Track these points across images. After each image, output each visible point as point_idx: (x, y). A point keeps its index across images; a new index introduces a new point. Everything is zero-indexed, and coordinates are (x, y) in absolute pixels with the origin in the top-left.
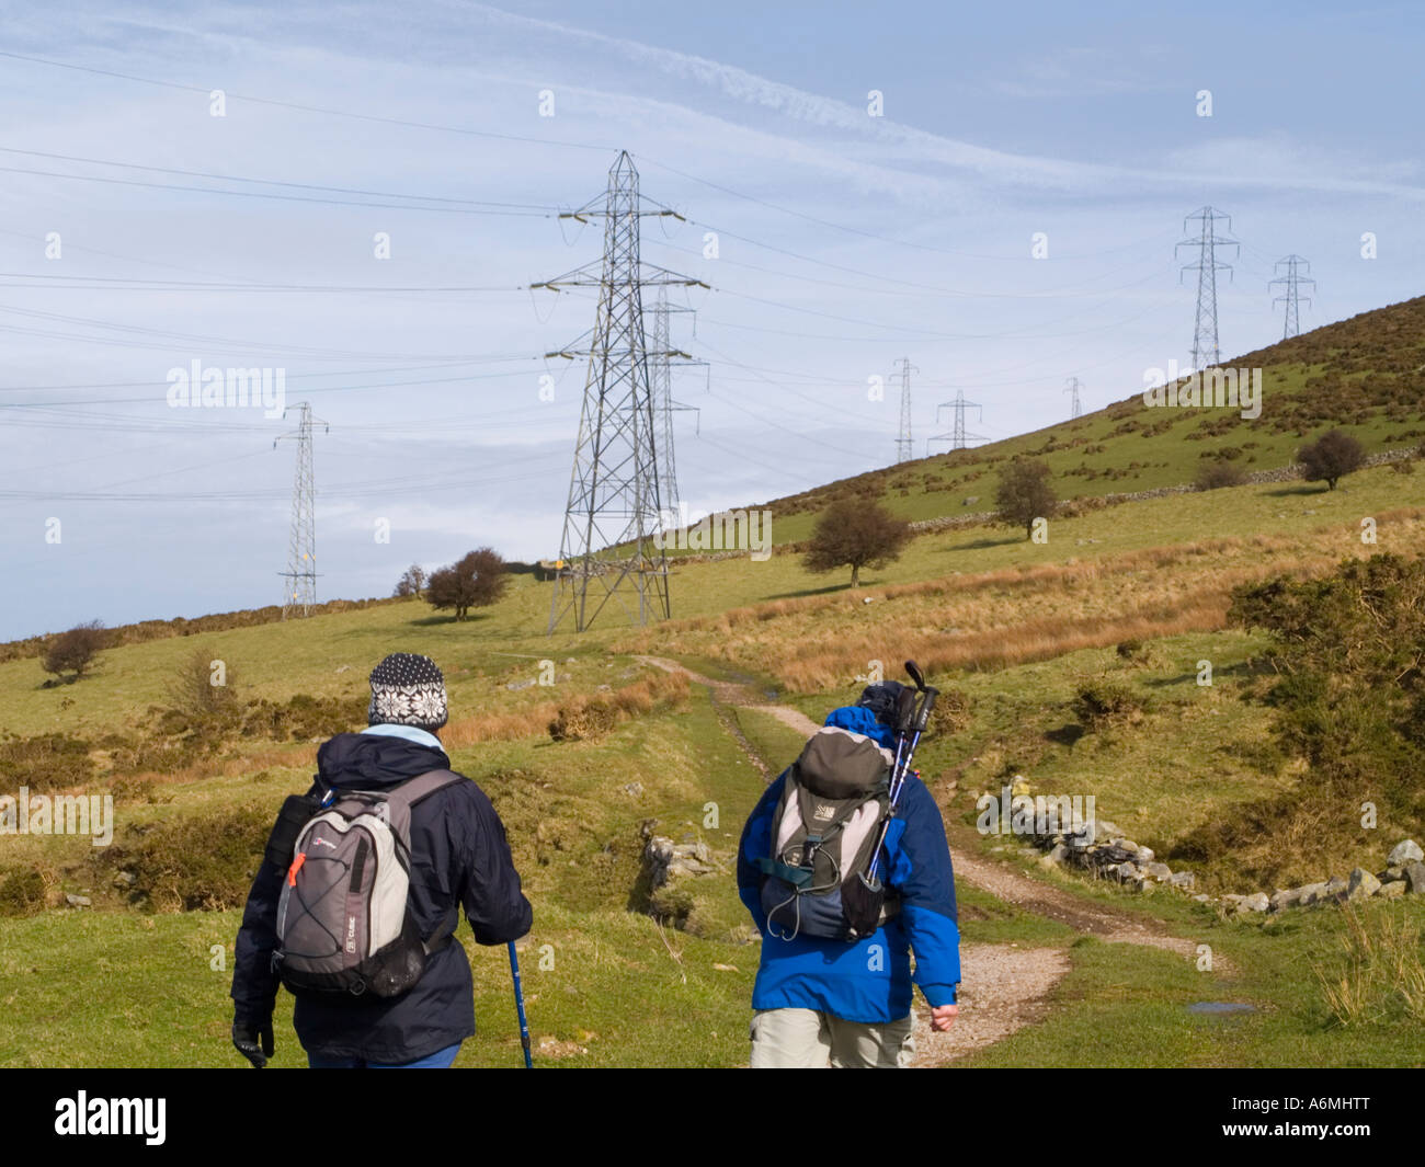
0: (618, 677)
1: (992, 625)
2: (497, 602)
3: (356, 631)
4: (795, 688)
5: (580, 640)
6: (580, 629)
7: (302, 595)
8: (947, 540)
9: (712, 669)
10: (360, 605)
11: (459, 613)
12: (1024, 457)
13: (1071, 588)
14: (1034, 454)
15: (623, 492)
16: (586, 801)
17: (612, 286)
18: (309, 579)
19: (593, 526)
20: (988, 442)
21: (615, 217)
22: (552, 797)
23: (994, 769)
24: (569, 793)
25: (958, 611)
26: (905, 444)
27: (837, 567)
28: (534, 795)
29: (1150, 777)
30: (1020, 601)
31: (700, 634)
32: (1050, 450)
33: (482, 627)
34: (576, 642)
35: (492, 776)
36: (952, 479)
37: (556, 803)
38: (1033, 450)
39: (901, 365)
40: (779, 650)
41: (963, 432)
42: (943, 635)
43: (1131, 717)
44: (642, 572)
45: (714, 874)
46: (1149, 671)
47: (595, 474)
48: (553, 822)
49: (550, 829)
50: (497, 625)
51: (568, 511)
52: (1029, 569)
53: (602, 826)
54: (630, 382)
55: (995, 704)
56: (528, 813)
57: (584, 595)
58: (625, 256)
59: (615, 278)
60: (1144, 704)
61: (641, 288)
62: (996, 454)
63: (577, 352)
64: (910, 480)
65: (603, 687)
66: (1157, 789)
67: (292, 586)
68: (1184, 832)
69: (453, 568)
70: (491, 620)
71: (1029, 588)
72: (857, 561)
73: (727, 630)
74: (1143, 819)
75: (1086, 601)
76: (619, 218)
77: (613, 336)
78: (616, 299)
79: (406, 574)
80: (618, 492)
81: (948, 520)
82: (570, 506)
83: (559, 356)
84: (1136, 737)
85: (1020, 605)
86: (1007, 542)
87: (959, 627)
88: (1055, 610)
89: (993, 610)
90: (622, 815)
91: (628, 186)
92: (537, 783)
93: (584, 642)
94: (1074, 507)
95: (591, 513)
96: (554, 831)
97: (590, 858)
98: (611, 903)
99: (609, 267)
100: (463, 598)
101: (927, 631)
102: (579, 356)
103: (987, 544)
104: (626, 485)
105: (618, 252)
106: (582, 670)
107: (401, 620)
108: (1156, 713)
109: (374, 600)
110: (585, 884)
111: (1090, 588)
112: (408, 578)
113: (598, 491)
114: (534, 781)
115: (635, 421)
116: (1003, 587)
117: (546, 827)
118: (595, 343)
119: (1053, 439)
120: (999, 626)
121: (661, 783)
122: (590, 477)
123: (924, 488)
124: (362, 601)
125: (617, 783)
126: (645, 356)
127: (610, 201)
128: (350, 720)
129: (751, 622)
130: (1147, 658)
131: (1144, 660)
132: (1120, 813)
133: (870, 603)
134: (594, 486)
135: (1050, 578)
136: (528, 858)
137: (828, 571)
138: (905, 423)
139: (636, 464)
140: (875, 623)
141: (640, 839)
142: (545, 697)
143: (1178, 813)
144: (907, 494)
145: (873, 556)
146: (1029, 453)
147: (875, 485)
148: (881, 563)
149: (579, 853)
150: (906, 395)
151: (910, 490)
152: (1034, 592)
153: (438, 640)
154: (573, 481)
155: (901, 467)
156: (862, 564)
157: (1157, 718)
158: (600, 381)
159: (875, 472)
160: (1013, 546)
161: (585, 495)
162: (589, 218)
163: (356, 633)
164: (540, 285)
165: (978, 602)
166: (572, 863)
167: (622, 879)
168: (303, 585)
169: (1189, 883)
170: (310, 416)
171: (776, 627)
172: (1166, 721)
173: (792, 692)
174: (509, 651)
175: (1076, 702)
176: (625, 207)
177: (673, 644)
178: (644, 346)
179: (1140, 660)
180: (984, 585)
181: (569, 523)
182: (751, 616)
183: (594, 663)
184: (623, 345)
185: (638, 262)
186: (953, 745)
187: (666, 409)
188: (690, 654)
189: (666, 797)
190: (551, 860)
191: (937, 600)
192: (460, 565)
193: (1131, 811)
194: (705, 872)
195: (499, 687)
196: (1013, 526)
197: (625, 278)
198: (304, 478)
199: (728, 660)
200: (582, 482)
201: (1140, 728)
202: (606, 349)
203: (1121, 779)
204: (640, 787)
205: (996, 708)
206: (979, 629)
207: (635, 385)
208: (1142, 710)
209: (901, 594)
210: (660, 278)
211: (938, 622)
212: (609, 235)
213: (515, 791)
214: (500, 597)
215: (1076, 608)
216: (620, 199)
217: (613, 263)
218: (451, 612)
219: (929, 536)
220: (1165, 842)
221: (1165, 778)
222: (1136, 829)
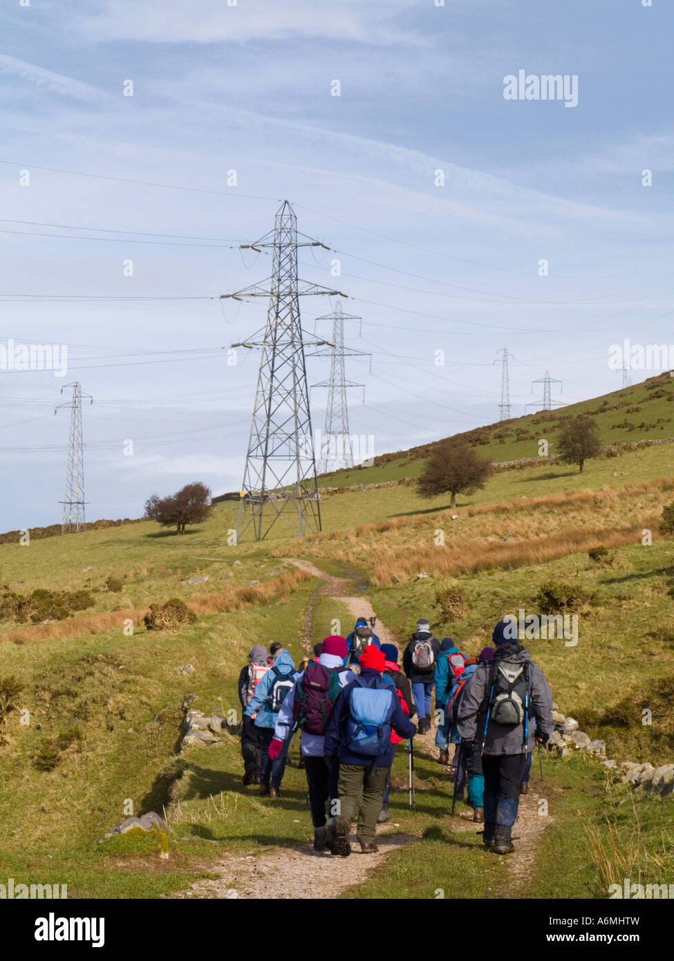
0: (266, 574)
1: (537, 535)
2: (206, 521)
3: (108, 542)
4: (378, 582)
5: (256, 547)
6: (258, 539)
7: (74, 517)
8: (525, 474)
9: (334, 568)
10: (118, 523)
11: (179, 528)
12: (586, 416)
13: (599, 507)
14: (592, 414)
15: (287, 442)
16: (148, 680)
17: (278, 296)
18: (80, 506)
19: (267, 466)
20: (562, 406)
21: (280, 248)
22: (122, 677)
23: (476, 651)
24: (137, 673)
25: (516, 524)
26: (505, 408)
27: (441, 493)
28: (109, 675)
29: (592, 657)
30: (561, 517)
31: (334, 542)
32: (603, 411)
33: (194, 538)
34: (252, 548)
35: (83, 659)
36: (535, 432)
37: (125, 682)
38: (593, 411)
39: (502, 354)
40: (383, 554)
41: (550, 400)
42: (502, 542)
43: (581, 610)
44: (301, 499)
45: (222, 743)
46: (612, 572)
47: (268, 429)
48: (119, 697)
49: (117, 703)
50: (205, 537)
51: (248, 456)
52: (573, 493)
53: (158, 700)
54: (291, 364)
55: (491, 597)
56: (104, 690)
57: (261, 515)
58: (287, 275)
59: (280, 291)
60: (592, 598)
61: (299, 297)
62: (567, 414)
63: (254, 344)
64: (506, 433)
65: (254, 582)
66: (596, 667)
67: (67, 510)
68: (612, 704)
69: (175, 497)
70: (201, 533)
71: (570, 507)
72: (455, 490)
73: (353, 539)
74: (582, 692)
75: (607, 516)
76: (283, 248)
77: (280, 332)
78: (281, 306)
79: (148, 501)
80: (284, 442)
81: (529, 459)
82: (249, 452)
83: (242, 346)
84: (584, 625)
85: (560, 519)
86: (565, 475)
87: (514, 536)
88: (584, 523)
89: (540, 523)
90: (175, 691)
91: (288, 226)
92: (115, 665)
93: (258, 549)
94: (614, 450)
95: (265, 457)
96: (120, 705)
97: (144, 726)
98: (153, 763)
99: (276, 283)
100: (182, 518)
101: (491, 539)
102: (255, 346)
103: (552, 476)
104: (289, 437)
105: (282, 273)
106: (243, 570)
107: (141, 534)
108: (601, 606)
109: (128, 519)
110: (138, 747)
111: (611, 507)
112: (149, 504)
113: (270, 441)
114: (112, 664)
115: (295, 391)
116: (552, 506)
117: (114, 701)
118: (266, 337)
119: (606, 403)
120: (543, 536)
121: (211, 664)
122: (264, 432)
123: (515, 439)
124: (120, 521)
125: (177, 664)
126: (302, 345)
127: (276, 236)
128: (72, 607)
129: (371, 534)
130: (611, 561)
131: (610, 563)
132: (564, 687)
133: (456, 519)
134: (268, 436)
135: (584, 500)
136: (100, 726)
137: (433, 497)
138: (505, 393)
139: (296, 422)
140: (456, 534)
141: (181, 712)
142: (213, 589)
143: (609, 687)
144: (504, 443)
145: (464, 486)
146: (589, 413)
147: (482, 437)
148: (472, 490)
149: (137, 722)
150: (505, 374)
151: (506, 440)
152: (572, 510)
153: (162, 547)
154: (251, 435)
155: (502, 423)
156: (458, 491)
157: (601, 610)
158: (271, 363)
159: (484, 427)
160: (568, 478)
161: (261, 444)
162: (262, 249)
163: (107, 543)
164: (228, 296)
165: (531, 518)
166: (131, 730)
167: (165, 744)
168: (76, 509)
169: (601, 749)
170: (79, 392)
171: (386, 537)
172: (609, 612)
173: (376, 586)
174: (206, 556)
175: (540, 597)
176: (287, 241)
177: (314, 550)
178: (301, 339)
179: (606, 562)
180: (537, 506)
181: (249, 463)
182: (372, 529)
183: (253, 564)
184: (287, 338)
185: (297, 279)
186: (452, 630)
187: (341, 386)
188: (324, 557)
189: (213, 675)
190: (115, 728)
191: (503, 516)
192: (180, 495)
193: (573, 686)
194: (215, 742)
195: (183, 582)
196: (570, 464)
197: (288, 290)
198: (76, 435)
199: (348, 561)
200: (258, 435)
201: (588, 618)
202: (275, 340)
203: (569, 659)
204: (192, 668)
205: (492, 601)
206: (527, 538)
207: (295, 366)
208: (590, 604)
209: (479, 513)
210: (312, 290)
211: (500, 532)
212: (276, 260)
213: (96, 672)
214: (207, 517)
215: (598, 521)
216: (283, 235)
217: (279, 280)
218: (174, 528)
219: (513, 471)
220: (596, 712)
221: (604, 658)
222: (576, 701)
